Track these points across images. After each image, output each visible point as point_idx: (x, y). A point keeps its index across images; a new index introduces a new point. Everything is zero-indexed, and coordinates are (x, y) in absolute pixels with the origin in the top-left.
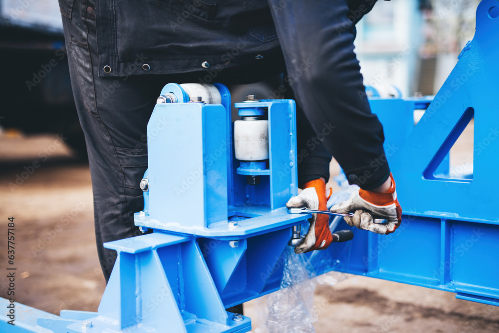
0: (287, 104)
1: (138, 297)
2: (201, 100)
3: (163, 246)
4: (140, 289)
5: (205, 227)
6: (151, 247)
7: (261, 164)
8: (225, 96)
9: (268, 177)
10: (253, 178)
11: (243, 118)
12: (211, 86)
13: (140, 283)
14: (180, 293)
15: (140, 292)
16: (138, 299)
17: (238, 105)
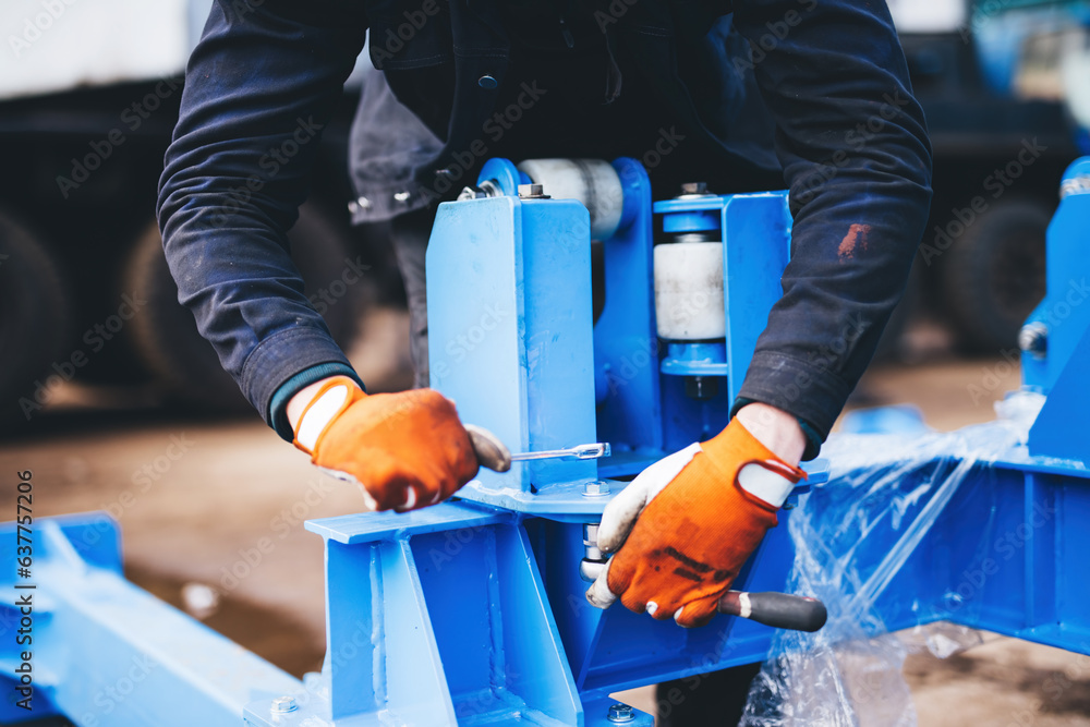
0: (780, 201)
1: (378, 647)
2: (540, 192)
3: (429, 531)
4: (382, 627)
5: (524, 490)
6: (394, 531)
7: (713, 349)
8: (637, 188)
9: (724, 379)
10: (697, 383)
11: (672, 238)
12: (598, 164)
13: (382, 616)
14: (494, 648)
15: (382, 636)
16: (376, 653)
17: (663, 206)
